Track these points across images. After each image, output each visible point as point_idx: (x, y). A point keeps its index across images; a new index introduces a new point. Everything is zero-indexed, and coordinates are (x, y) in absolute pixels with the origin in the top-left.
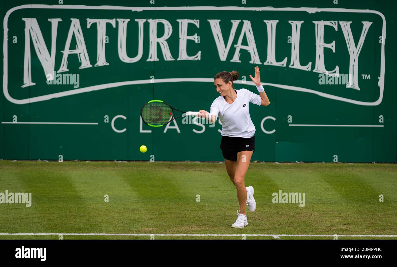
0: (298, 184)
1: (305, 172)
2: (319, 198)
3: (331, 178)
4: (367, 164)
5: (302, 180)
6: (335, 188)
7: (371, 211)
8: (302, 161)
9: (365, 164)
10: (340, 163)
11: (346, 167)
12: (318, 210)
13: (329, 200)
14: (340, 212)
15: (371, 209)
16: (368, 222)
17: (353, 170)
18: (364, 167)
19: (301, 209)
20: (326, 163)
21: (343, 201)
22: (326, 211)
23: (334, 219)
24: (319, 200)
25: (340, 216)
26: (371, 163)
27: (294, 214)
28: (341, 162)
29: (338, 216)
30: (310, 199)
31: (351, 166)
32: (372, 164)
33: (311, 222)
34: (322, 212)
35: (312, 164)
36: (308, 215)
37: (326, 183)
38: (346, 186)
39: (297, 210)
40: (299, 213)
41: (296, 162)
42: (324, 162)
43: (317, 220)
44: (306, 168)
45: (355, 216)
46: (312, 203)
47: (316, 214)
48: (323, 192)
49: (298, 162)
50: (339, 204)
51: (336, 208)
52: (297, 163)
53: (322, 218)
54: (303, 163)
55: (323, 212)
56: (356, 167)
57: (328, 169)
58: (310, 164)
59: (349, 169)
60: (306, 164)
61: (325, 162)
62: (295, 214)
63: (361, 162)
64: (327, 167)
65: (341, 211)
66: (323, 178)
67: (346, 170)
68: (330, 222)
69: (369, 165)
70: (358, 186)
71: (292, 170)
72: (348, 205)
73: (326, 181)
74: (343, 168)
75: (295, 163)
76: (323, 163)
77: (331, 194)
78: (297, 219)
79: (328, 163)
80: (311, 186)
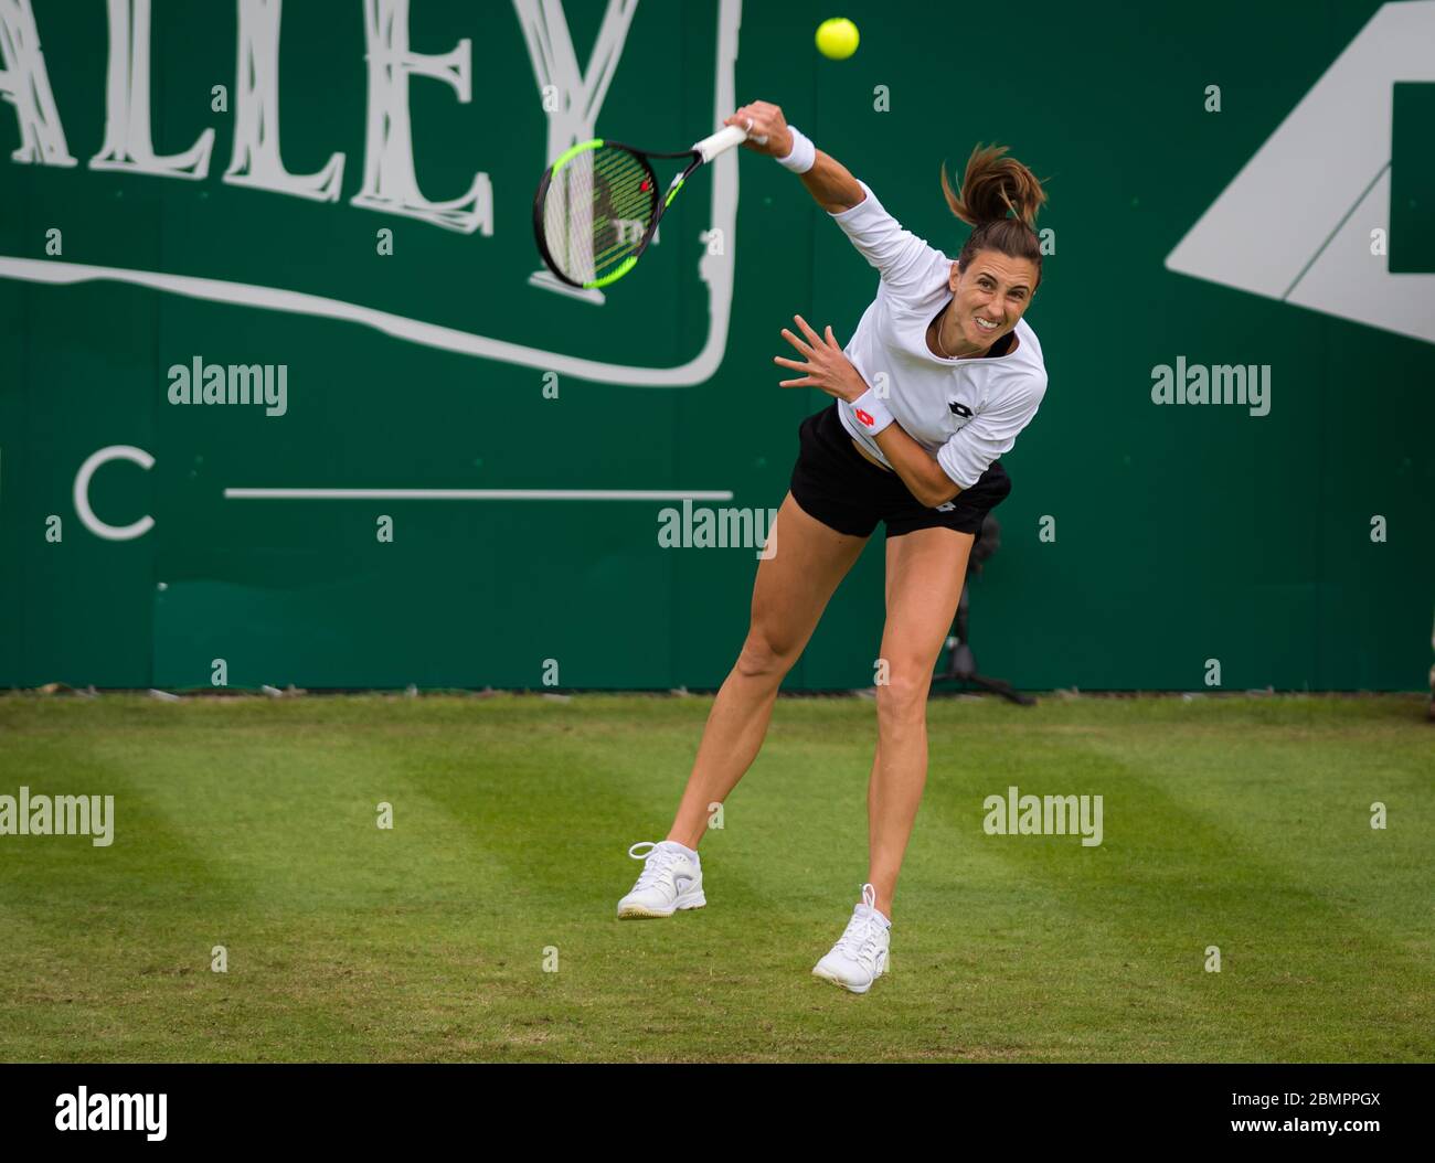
0: (277, 806)
1: (315, 741)
2: (390, 882)
3: (450, 773)
4: (646, 699)
5: (299, 788)
6: (474, 829)
7: (666, 952)
8: (297, 687)
9: (633, 701)
10: (500, 692)
11: (532, 714)
12: (382, 944)
13: (444, 892)
14: (502, 957)
15: (665, 940)
16: (651, 1012)
17: (567, 729)
18: (625, 712)
19: (288, 944)
20: (424, 693)
21: (517, 899)
22: (428, 955)
23: (471, 995)
24: (387, 891)
25: (503, 982)
26: (664, 691)
27: (256, 969)
28: (506, 689)
29: (492, 981)
30: (342, 888)
31: (557, 709)
32: (669, 702)
33: (347, 1012)
34: (407, 960)
35: (353, 700)
36: (330, 974)
37: (428, 802)
38: (532, 819)
39: (270, 950)
40: (280, 966)
41: (267, 688)
42: (415, 691)
43: (377, 1002)
44: (320, 722)
45: (580, 980)
46: (348, 910)
47: (371, 967)
48: (410, 851)
49: (278, 692)
50: (495, 914)
51: (479, 936)
52: (270, 696)
53: (407, 987)
54: (298, 695)
55: (411, 955)
56: (586, 715)
57: (434, 730)
58: (339, 701)
59: (546, 726)
60: (320, 703)
61: (418, 687)
62: (262, 968)
63: (611, 690)
64: (430, 717)
65: (508, 954)
66: (411, 774)
67: (532, 730)
68: (450, 1008)
69: (655, 702)
70: (594, 820)
71: (244, 733)
72: (541, 921)
73: (426, 792)
74: (515, 720)
75: (257, 695)
76: (407, 694)
77: (453, 862)
78: (273, 998)
79: (437, 694)
80: (348, 820)
